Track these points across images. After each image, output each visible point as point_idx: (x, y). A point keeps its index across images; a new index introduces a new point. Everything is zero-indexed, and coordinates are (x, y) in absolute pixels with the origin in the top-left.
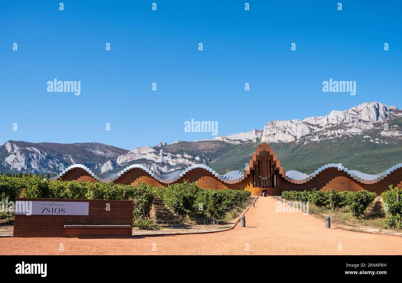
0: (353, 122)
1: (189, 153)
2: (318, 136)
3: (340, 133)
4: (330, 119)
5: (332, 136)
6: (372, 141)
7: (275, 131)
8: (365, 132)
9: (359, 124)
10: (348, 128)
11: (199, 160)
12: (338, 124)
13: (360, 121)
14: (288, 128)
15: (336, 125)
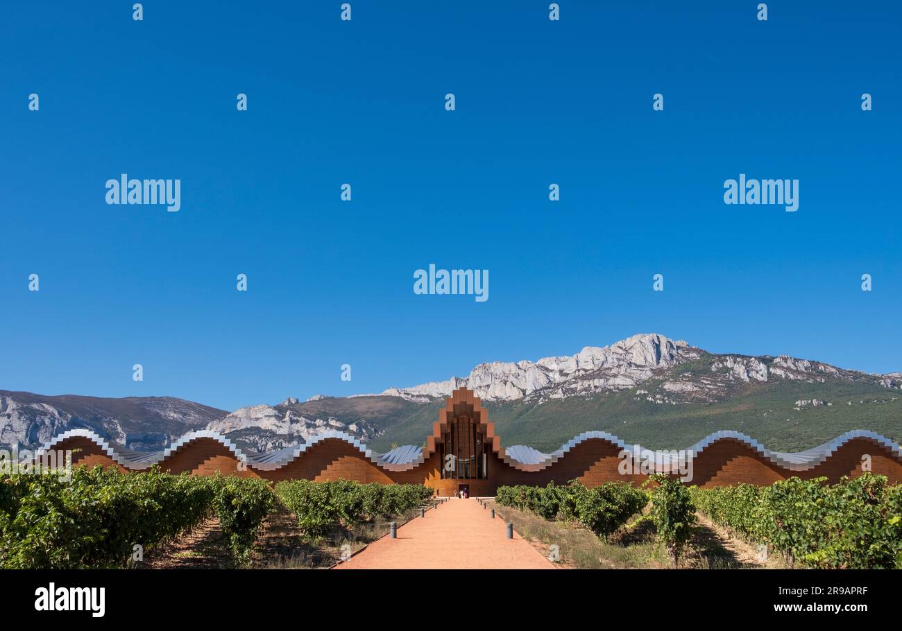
0: (619, 366)
1: (338, 419)
2: (562, 390)
3: (598, 385)
4: (581, 361)
5: (585, 389)
6: (650, 399)
7: (488, 381)
8: (639, 384)
9: (628, 370)
10: (611, 377)
11: (355, 430)
12: (595, 370)
13: (630, 364)
14: (511, 376)
15: (590, 371)
